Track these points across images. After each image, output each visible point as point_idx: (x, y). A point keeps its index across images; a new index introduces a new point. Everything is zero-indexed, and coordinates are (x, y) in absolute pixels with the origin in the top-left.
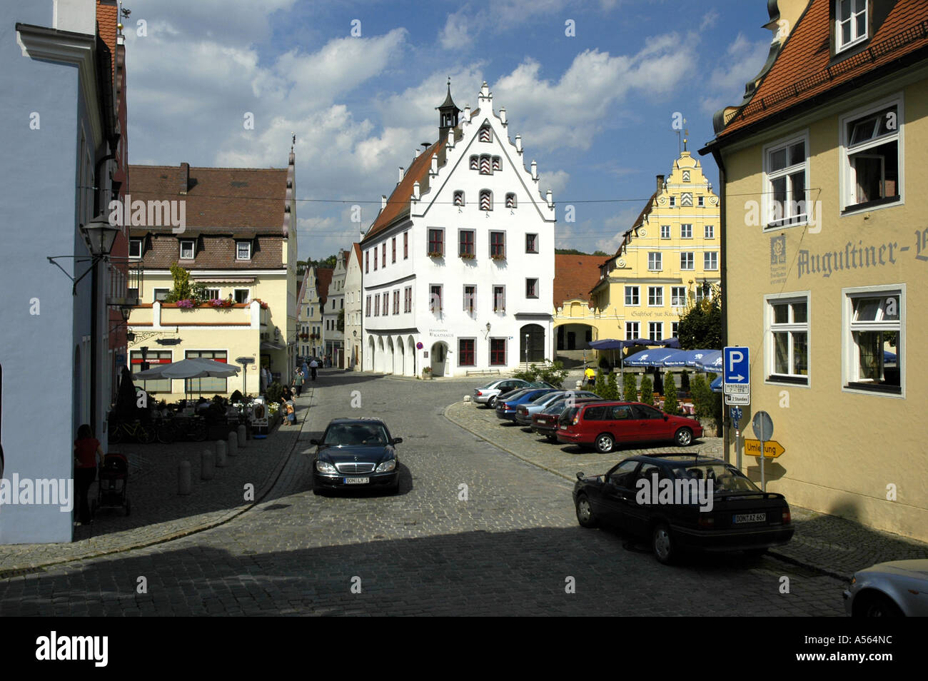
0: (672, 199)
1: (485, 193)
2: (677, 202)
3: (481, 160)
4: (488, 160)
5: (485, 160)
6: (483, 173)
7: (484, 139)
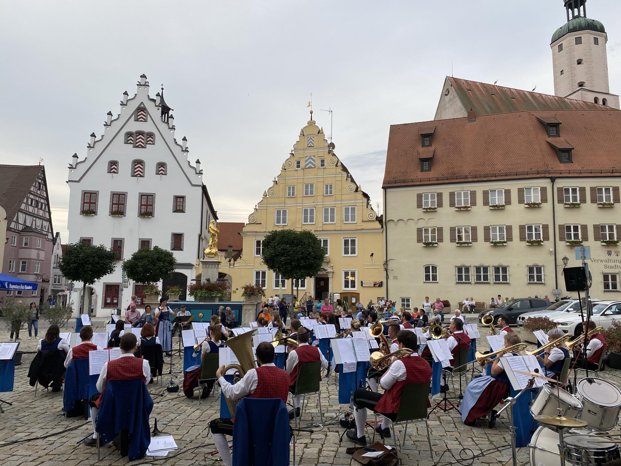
0: (298, 163)
1: (138, 163)
2: (302, 165)
3: (137, 136)
4: (144, 136)
5: (141, 136)
6: (137, 147)
7: (141, 119)
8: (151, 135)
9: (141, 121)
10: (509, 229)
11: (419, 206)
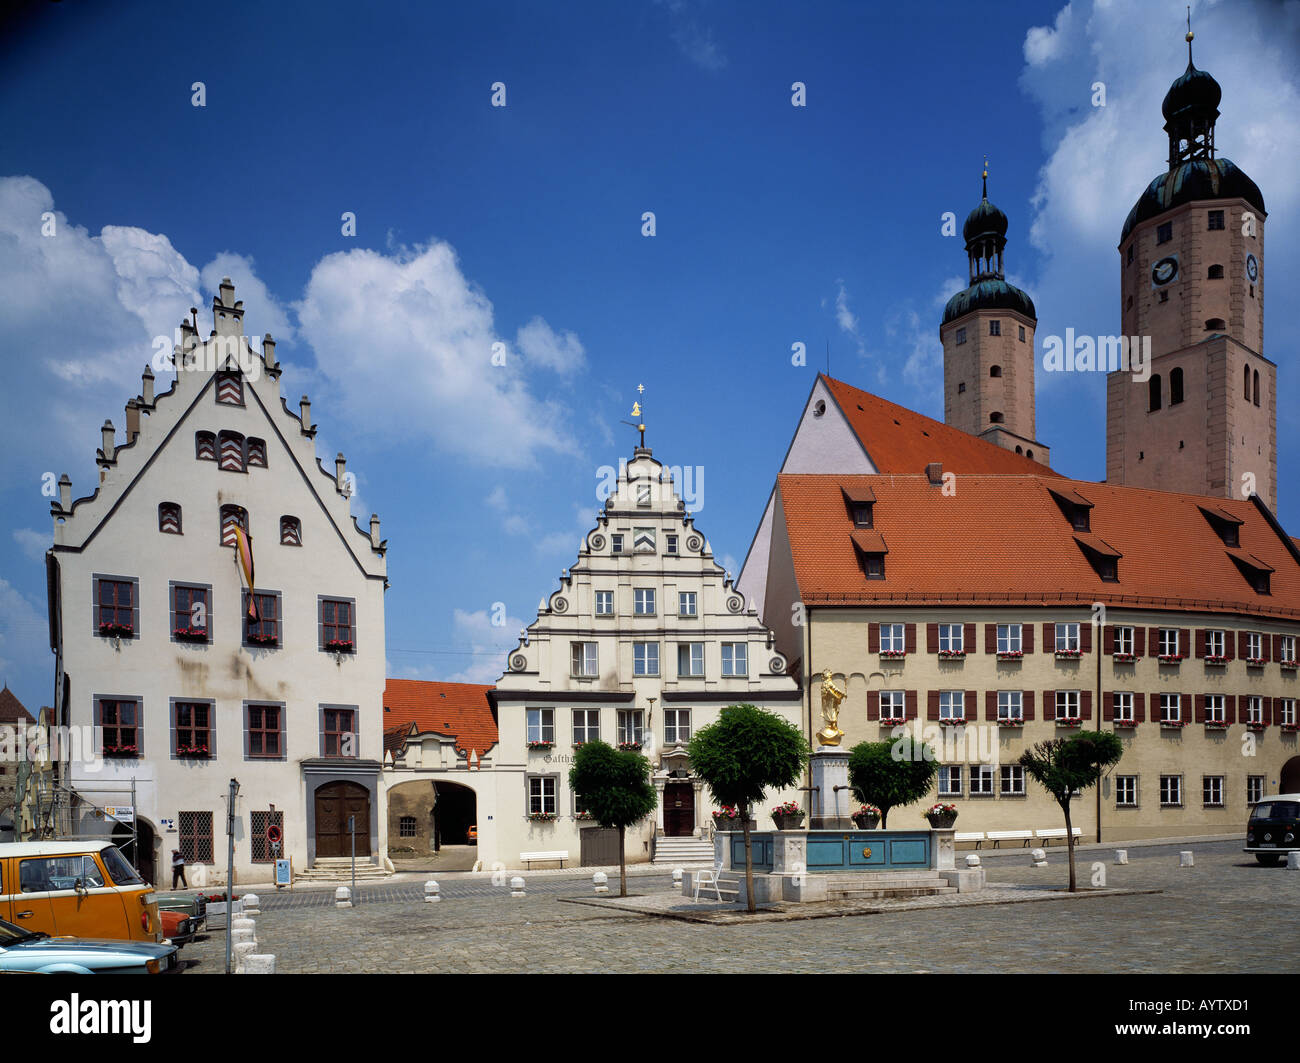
0: (618, 540)
1: (234, 513)
3: (223, 442)
4: (240, 445)
5: (230, 443)
6: (226, 469)
7: (229, 399)
8: (258, 444)
9: (229, 404)
10: (1029, 697)
11: (873, 648)
